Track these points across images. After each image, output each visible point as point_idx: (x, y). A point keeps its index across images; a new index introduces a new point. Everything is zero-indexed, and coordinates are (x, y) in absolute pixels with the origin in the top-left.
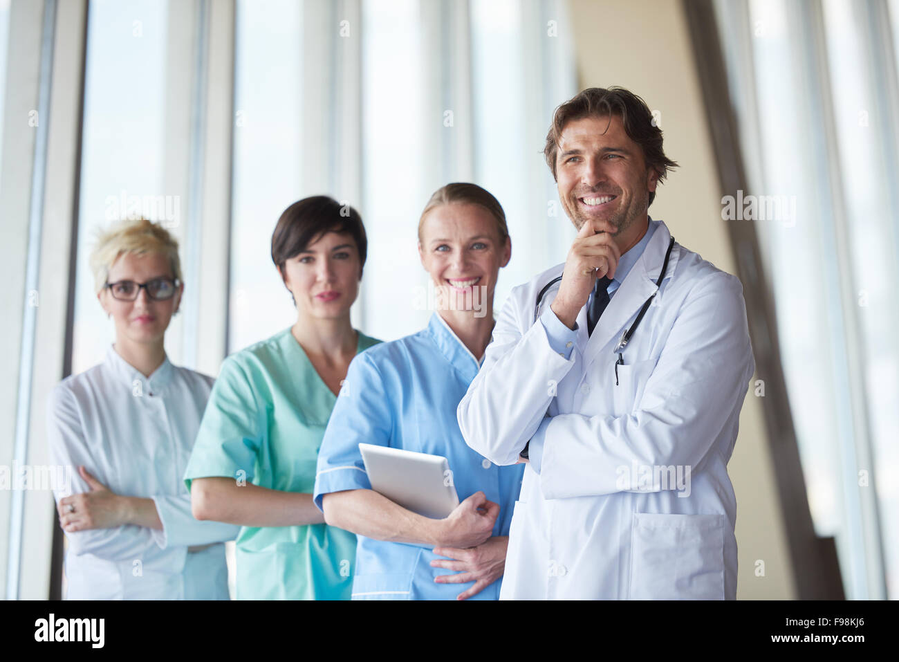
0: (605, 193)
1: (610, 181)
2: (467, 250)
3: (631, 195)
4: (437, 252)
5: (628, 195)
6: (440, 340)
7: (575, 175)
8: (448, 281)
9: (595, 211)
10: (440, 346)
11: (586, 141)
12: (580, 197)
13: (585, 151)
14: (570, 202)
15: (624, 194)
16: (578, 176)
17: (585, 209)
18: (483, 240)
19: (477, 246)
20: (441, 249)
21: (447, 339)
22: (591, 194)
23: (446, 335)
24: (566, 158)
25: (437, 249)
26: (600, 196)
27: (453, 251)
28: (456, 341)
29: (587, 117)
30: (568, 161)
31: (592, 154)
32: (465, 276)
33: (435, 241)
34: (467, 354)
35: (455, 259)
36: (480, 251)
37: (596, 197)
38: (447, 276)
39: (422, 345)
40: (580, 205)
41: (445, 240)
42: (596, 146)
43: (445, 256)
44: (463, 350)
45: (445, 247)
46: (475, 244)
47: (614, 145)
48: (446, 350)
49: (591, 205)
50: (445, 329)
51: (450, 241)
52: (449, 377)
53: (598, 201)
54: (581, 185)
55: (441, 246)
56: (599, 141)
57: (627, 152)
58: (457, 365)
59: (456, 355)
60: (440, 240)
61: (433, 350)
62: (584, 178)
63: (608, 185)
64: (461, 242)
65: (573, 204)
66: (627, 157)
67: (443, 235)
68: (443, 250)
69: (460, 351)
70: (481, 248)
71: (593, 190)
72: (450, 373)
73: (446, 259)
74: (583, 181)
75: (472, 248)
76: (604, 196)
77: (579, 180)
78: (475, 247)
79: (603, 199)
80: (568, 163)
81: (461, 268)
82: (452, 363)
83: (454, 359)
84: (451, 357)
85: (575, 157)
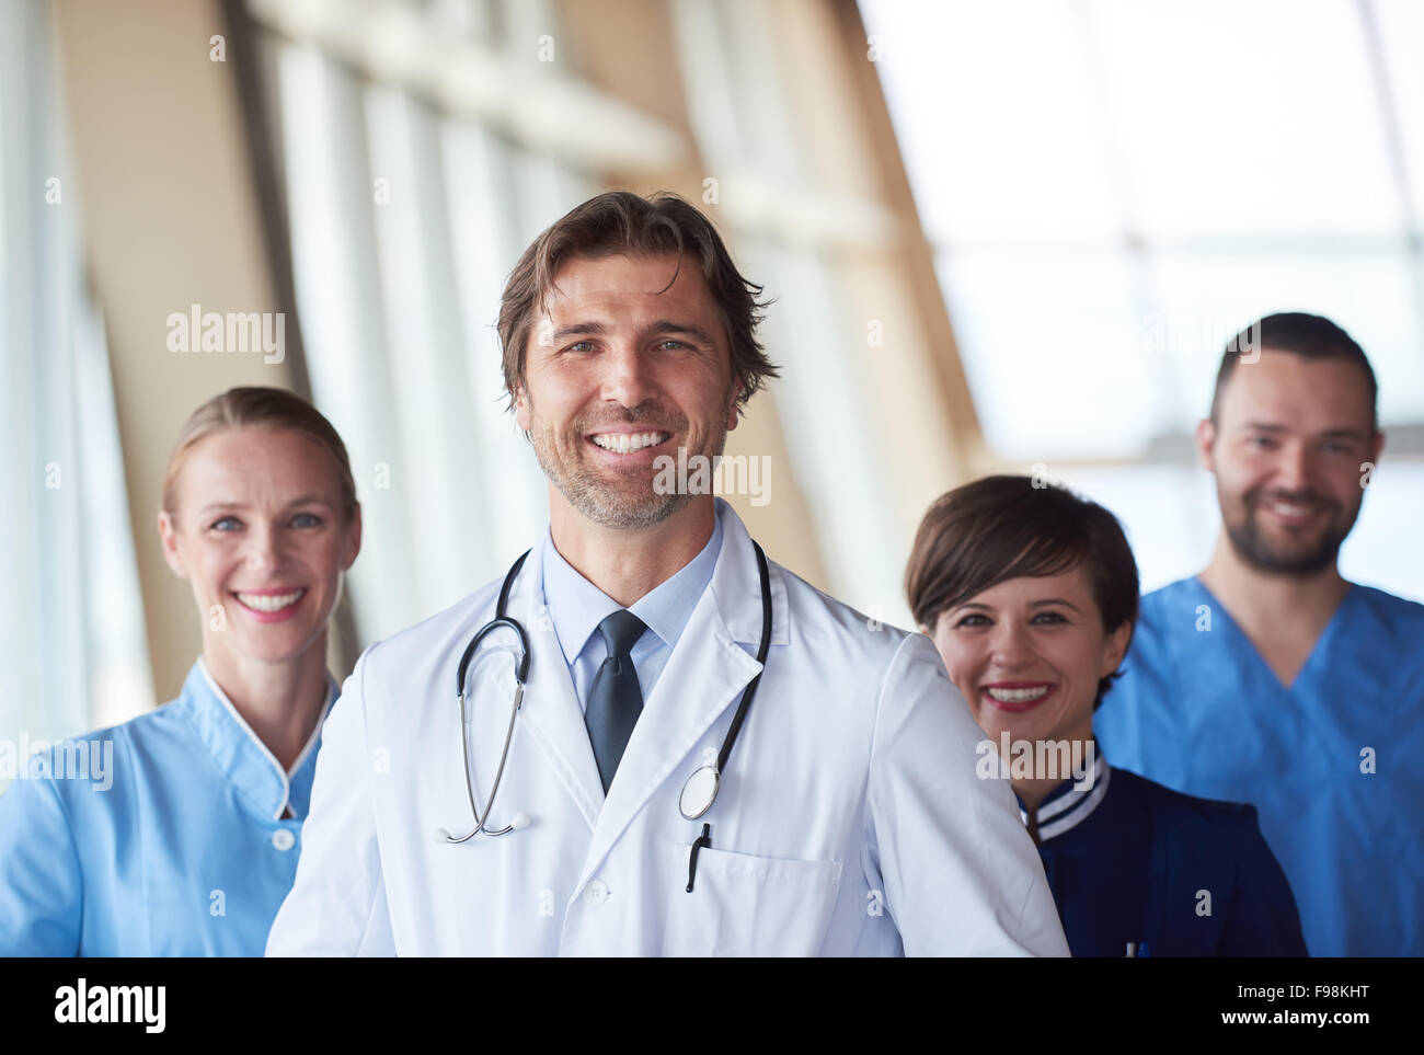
0: (655, 426)
1: (663, 399)
2: (282, 528)
3: (706, 435)
4: (213, 533)
5: (701, 434)
6: (207, 726)
7: (586, 381)
8: (235, 595)
9: (627, 464)
10: (205, 736)
11: (615, 306)
12: (590, 432)
13: (614, 328)
14: (567, 443)
15: (692, 431)
16: (593, 385)
17: (598, 460)
18: (314, 509)
19: (301, 521)
20: (222, 526)
21: (219, 722)
22: (622, 424)
23: (217, 714)
24: (564, 342)
25: (214, 526)
26: (641, 432)
27: (251, 530)
28: (238, 728)
29: (619, 250)
30: (568, 349)
31: (631, 336)
32: (276, 584)
33: (211, 507)
34: (260, 754)
35: (256, 549)
36: (308, 531)
37: (631, 433)
38: (238, 584)
39: (169, 736)
40: (590, 451)
41: (233, 506)
42: (639, 317)
43: (232, 541)
44: (253, 747)
45: (231, 522)
46: (297, 517)
47: (678, 318)
48: (215, 748)
49: (616, 453)
50: (218, 702)
51: (247, 507)
52: (221, 804)
53: (637, 441)
54: (600, 405)
55: (224, 519)
56: (646, 306)
57: (703, 337)
58: (239, 779)
59: (239, 757)
60: (222, 506)
61: (192, 748)
62: (610, 389)
63: (661, 409)
64: (268, 511)
65: (572, 447)
66: (702, 348)
67: (228, 495)
68: (228, 529)
69: (246, 748)
70: (308, 525)
71: (628, 415)
72: (222, 795)
73: (234, 548)
74: (605, 396)
75: (289, 526)
76: (649, 431)
77: (595, 393)
78: (295, 524)
79: (645, 437)
80: (566, 354)
81: (272, 566)
82: (229, 776)
83: (233, 768)
84: (226, 762)
85: (587, 341)
